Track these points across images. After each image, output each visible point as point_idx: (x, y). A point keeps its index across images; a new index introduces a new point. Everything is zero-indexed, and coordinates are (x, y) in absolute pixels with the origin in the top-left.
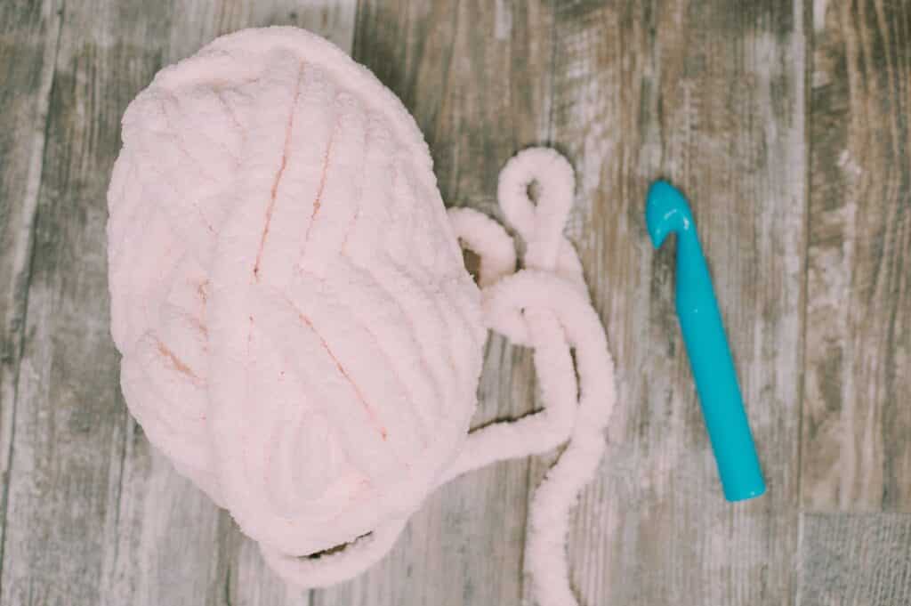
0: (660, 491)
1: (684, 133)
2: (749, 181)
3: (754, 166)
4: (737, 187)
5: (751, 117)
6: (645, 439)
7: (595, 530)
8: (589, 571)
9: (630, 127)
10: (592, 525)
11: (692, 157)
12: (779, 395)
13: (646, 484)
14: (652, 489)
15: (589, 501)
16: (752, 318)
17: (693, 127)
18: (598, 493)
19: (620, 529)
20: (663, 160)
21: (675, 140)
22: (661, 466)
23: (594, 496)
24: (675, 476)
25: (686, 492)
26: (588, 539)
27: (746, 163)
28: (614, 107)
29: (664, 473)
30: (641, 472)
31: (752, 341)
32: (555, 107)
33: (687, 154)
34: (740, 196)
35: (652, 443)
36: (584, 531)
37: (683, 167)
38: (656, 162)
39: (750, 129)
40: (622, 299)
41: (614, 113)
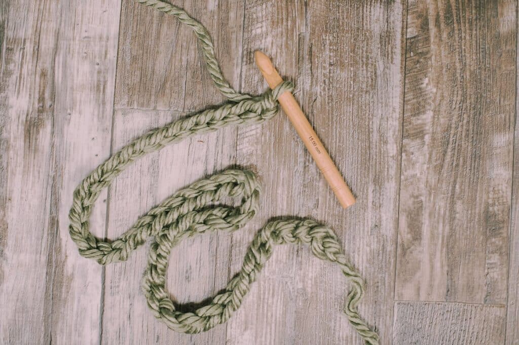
0: (309, 290)
1: (325, 68)
2: (366, 98)
3: (369, 88)
4: (358, 101)
5: (367, 58)
6: (300, 258)
7: (269, 314)
8: (266, 337)
9: (292, 64)
10: (267, 310)
11: (330, 83)
12: (383, 231)
13: (300, 286)
14: (304, 289)
15: (266, 296)
16: (367, 183)
17: (331, 65)
18: (271, 292)
19: (285, 313)
20: (311, 86)
21: (319, 73)
22: (310, 275)
23: (269, 293)
24: (318, 281)
25: (325, 291)
26: (265, 320)
27: (364, 86)
28: (281, 53)
29: (311, 280)
30: (298, 278)
31: (367, 199)
32: (245, 52)
33: (327, 81)
34: (360, 107)
35: (304, 261)
36: (263, 314)
37: (324, 89)
38: (307, 87)
39: (367, 65)
40: (286, 173)
41: (281, 56)
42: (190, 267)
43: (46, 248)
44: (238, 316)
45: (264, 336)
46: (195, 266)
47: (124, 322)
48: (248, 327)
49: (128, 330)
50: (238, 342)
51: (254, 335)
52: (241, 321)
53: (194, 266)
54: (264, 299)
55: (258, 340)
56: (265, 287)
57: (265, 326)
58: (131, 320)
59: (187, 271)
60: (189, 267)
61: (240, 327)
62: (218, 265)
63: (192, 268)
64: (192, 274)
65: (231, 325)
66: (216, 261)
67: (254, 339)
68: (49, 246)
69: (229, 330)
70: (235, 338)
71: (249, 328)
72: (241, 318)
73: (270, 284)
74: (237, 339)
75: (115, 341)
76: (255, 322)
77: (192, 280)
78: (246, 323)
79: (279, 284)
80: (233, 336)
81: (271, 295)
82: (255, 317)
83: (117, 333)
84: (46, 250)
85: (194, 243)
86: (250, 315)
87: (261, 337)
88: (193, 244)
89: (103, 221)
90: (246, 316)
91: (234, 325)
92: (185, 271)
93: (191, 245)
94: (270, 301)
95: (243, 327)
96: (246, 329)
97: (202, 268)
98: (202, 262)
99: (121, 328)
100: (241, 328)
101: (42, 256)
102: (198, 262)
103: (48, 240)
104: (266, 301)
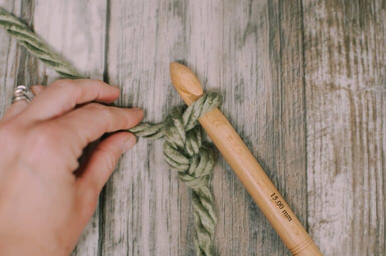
42: (242, 80)
43: (14, 66)
44: (323, 152)
45: (366, 181)
46: (249, 78)
47: (139, 174)
48: (340, 169)
49: (147, 185)
50: (326, 195)
51: (351, 180)
52: (329, 160)
53: (247, 76)
54: (361, 123)
55: (358, 189)
56: (361, 105)
57: (366, 166)
58: (151, 169)
59: (236, 88)
60: (239, 81)
61: (327, 170)
62: (286, 74)
63: (245, 82)
64: (245, 91)
65: (313, 167)
66: (281, 69)
67: (351, 188)
68: (18, 63)
69: (310, 176)
70: (321, 188)
71: (343, 170)
72: (328, 156)
73: (368, 101)
74: (323, 190)
75: (125, 204)
76: (350, 161)
77: (245, 101)
78: (337, 162)
79: (382, 99)
80: (318, 186)
81: (371, 117)
82: (350, 153)
83: (128, 191)
84: (14, 70)
85: (246, 43)
86: (342, 151)
87: (362, 184)
88: (244, 45)
89: (102, 20)
90: (336, 151)
91: (318, 167)
92: (233, 88)
93: (240, 47)
94: (371, 126)
95: (333, 169)
96: (337, 172)
97: (260, 81)
98: (260, 71)
99: (136, 182)
100: (330, 170)
101: (8, 79)
102: (254, 71)
103: (17, 55)
104: (364, 126)
